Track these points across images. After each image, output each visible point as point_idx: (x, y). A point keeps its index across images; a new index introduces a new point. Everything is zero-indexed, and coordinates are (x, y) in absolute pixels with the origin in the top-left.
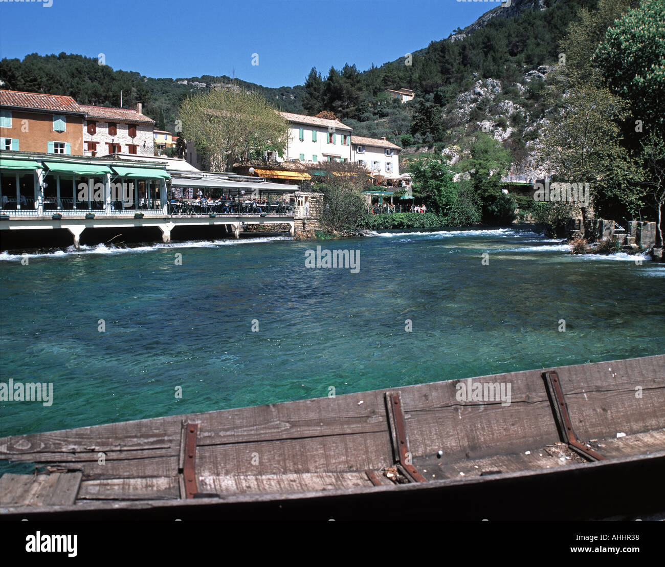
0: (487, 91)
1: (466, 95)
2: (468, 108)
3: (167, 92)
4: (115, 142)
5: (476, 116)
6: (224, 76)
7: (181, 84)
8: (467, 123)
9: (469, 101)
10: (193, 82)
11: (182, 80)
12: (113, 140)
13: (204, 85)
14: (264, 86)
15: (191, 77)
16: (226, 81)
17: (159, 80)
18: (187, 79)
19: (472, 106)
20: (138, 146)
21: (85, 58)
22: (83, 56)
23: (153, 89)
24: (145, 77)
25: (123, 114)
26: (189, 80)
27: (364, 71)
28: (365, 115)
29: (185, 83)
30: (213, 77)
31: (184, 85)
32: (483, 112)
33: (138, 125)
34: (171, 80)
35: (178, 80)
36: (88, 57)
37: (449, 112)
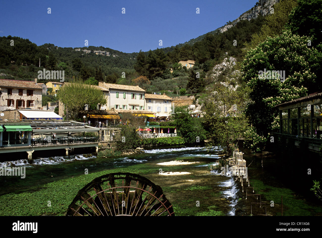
0: (229, 64)
1: (218, 66)
2: (219, 73)
3: (69, 55)
4: (22, 99)
5: (221, 78)
6: (101, 46)
7: (77, 51)
8: (216, 82)
9: (219, 70)
10: (84, 49)
11: (78, 48)
12: (21, 98)
13: (90, 51)
14: (124, 52)
15: (83, 47)
16: (102, 49)
17: (65, 48)
18: (80, 48)
19: (220, 73)
20: (34, 101)
21: (22, 39)
22: (21, 38)
23: (61, 54)
24: (57, 47)
25: (27, 84)
26: (81, 49)
27: (180, 44)
28: (168, 75)
29: (79, 50)
30: (95, 47)
31: (79, 52)
32: (225, 76)
33: (34, 90)
34: (72, 48)
35: (75, 49)
36: (23, 39)
37: (209, 75)
